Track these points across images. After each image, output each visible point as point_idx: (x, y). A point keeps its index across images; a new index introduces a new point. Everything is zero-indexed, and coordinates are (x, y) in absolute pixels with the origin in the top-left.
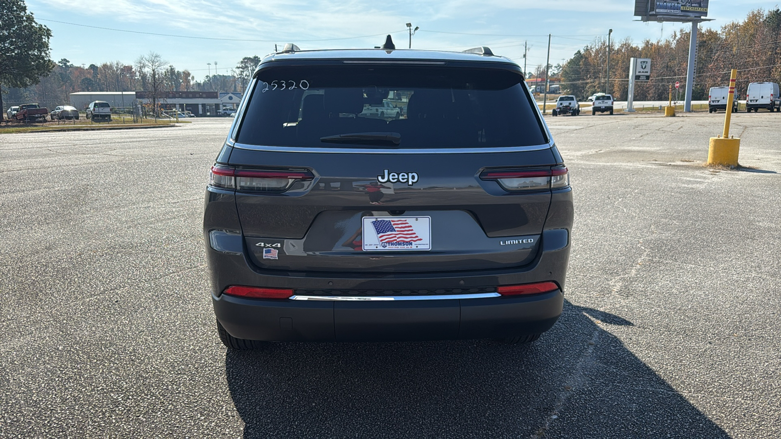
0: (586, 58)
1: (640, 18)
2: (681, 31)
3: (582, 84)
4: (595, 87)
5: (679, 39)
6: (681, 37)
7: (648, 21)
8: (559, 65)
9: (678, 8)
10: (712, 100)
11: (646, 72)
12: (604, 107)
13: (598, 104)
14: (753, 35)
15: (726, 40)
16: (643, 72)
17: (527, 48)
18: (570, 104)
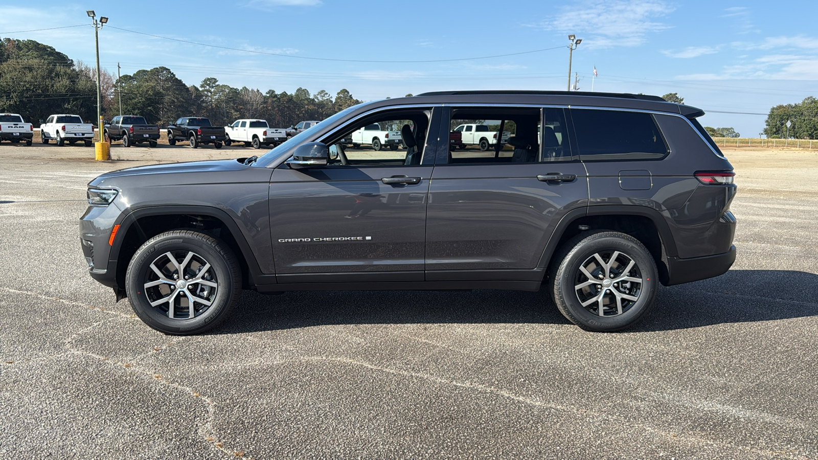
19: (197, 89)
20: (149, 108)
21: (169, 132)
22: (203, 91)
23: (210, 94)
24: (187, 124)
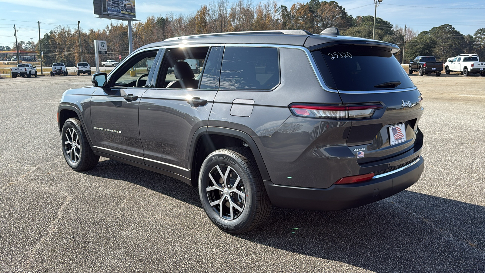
0: (53, 38)
1: (98, 16)
2: (111, 25)
3: (53, 55)
4: (62, 57)
5: (111, 30)
6: (112, 29)
7: (103, 18)
8: (29, 42)
9: (120, 12)
10: (148, 67)
11: (104, 49)
12: (85, 70)
13: (81, 68)
14: (151, 30)
15: (137, 32)
16: (103, 49)
17: (16, 30)
18: (61, 68)
19: (471, 37)
20: (426, 51)
21: (410, 66)
22: (475, 38)
23: (480, 39)
24: (419, 60)
